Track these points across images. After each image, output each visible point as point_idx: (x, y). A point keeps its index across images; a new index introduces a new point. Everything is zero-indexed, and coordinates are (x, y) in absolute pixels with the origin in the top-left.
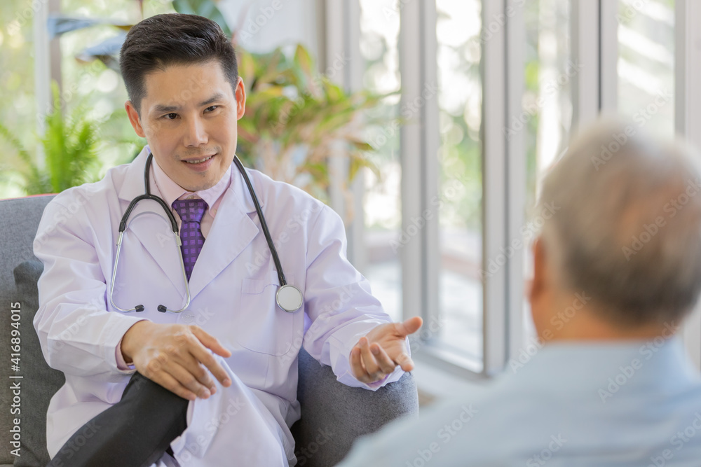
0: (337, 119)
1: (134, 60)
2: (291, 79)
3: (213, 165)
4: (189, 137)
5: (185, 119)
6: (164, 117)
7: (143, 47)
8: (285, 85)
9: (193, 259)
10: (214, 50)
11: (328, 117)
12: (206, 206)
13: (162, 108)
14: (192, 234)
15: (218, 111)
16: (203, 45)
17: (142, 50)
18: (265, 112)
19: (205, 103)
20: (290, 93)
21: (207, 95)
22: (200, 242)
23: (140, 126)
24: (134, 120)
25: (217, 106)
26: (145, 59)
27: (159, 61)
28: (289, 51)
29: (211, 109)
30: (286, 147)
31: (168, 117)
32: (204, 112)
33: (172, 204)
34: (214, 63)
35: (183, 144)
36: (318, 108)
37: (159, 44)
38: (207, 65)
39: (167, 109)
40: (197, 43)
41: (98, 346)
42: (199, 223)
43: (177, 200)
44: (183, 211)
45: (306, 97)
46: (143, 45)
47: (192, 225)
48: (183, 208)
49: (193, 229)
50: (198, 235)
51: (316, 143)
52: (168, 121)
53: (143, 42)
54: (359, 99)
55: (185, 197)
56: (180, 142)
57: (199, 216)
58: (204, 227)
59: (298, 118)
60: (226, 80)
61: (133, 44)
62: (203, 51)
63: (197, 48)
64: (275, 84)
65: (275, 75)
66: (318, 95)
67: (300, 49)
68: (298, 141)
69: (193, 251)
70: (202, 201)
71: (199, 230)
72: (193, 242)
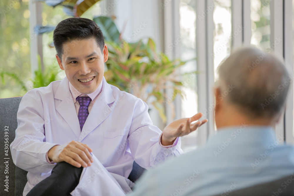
0: (167, 71)
1: (58, 38)
2: (145, 54)
3: (93, 83)
4: (81, 71)
5: (80, 64)
6: (71, 62)
7: (61, 32)
8: (143, 56)
9: (83, 121)
10: (92, 33)
11: (162, 70)
12: (91, 100)
13: (69, 58)
14: (84, 111)
15: (94, 60)
16: (87, 31)
17: (61, 33)
18: (134, 69)
19: (89, 56)
20: (145, 60)
21: (89, 52)
22: (87, 114)
23: (62, 65)
24: (59, 62)
25: (93, 58)
26: (62, 37)
27: (69, 38)
28: (145, 41)
29: (91, 59)
30: (143, 84)
31: (73, 62)
32: (88, 60)
33: (76, 98)
34: (93, 39)
35: (78, 73)
36: (158, 66)
37: (68, 31)
38: (89, 40)
39: (72, 59)
40: (85, 30)
41: (38, 153)
42: (88, 107)
43: (78, 96)
44: (81, 101)
45: (153, 62)
46: (61, 31)
47: (84, 107)
48: (81, 100)
49: (84, 109)
50: (87, 111)
51: (158, 82)
52: (73, 64)
53: (61, 30)
54: (177, 63)
55: (82, 96)
56: (77, 73)
57: (88, 104)
58: (89, 108)
59: (148, 71)
60: (98, 47)
61: (58, 31)
62: (87, 34)
63: (85, 33)
64: (138, 56)
65: (138, 52)
66: (158, 61)
67: (150, 40)
68: (149, 81)
69: (84, 118)
70: (89, 97)
71: (87, 110)
72: (84, 114)
